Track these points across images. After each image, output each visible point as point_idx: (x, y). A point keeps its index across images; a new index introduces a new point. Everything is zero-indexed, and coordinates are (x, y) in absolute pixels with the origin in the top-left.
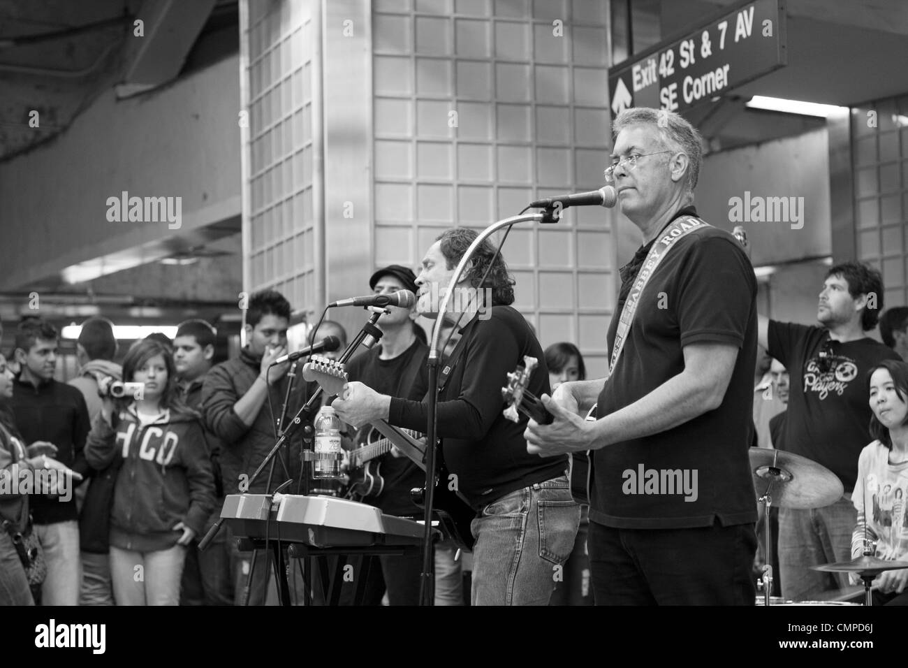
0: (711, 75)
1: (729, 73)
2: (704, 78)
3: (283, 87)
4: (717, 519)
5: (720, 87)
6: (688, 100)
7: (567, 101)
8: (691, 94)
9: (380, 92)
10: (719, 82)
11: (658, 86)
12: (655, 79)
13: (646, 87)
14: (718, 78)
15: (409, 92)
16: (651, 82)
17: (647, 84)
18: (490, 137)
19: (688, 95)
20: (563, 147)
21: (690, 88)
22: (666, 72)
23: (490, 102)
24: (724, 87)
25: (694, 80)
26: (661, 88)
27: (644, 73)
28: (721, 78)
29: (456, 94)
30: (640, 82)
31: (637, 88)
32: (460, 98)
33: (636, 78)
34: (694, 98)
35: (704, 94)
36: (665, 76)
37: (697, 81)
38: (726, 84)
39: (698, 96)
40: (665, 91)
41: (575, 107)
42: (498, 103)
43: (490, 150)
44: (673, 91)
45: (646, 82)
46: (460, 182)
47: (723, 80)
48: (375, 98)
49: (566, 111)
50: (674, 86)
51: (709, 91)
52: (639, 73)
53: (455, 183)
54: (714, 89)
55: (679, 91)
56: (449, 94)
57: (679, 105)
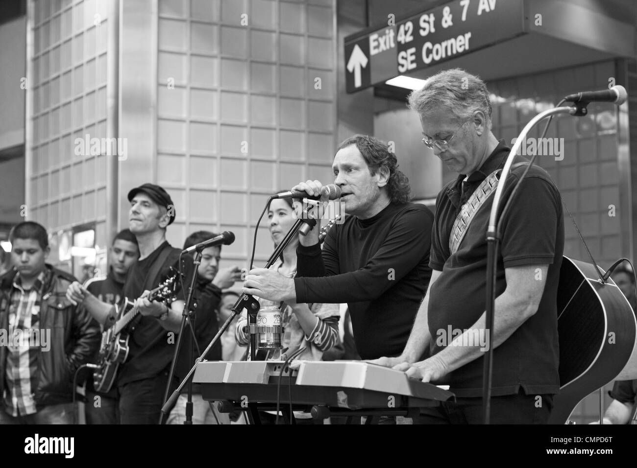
0: (453, 41)
1: (470, 40)
2: (444, 44)
3: (74, 42)
4: (521, 389)
5: (461, 50)
6: (427, 61)
7: (302, 62)
8: (431, 56)
9: (164, 47)
10: (460, 46)
11: (396, 51)
12: (393, 45)
13: (383, 51)
14: (459, 44)
15: (185, 48)
16: (388, 47)
17: (385, 49)
18: (245, 87)
19: (428, 56)
20: (299, 99)
21: (429, 52)
22: (405, 40)
23: (246, 60)
24: (465, 50)
25: (433, 45)
26: (399, 51)
27: (382, 40)
28: (462, 43)
29: (221, 52)
30: (377, 47)
31: (373, 52)
32: (224, 55)
33: (372, 44)
34: (433, 59)
35: (444, 56)
36: (403, 42)
37: (437, 46)
38: (467, 47)
39: (437, 58)
40: (403, 54)
41: (309, 68)
42: (252, 62)
43: (245, 97)
44: (412, 55)
45: (383, 47)
46: (222, 122)
47: (464, 45)
48: (159, 51)
49: (302, 70)
50: (413, 50)
51: (449, 53)
52: (376, 40)
53: (219, 123)
54: (454, 52)
55: (418, 54)
56: (215, 52)
57: (417, 65)
